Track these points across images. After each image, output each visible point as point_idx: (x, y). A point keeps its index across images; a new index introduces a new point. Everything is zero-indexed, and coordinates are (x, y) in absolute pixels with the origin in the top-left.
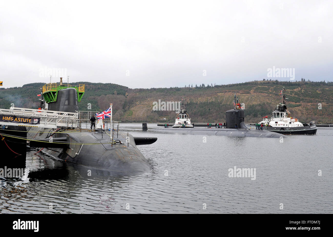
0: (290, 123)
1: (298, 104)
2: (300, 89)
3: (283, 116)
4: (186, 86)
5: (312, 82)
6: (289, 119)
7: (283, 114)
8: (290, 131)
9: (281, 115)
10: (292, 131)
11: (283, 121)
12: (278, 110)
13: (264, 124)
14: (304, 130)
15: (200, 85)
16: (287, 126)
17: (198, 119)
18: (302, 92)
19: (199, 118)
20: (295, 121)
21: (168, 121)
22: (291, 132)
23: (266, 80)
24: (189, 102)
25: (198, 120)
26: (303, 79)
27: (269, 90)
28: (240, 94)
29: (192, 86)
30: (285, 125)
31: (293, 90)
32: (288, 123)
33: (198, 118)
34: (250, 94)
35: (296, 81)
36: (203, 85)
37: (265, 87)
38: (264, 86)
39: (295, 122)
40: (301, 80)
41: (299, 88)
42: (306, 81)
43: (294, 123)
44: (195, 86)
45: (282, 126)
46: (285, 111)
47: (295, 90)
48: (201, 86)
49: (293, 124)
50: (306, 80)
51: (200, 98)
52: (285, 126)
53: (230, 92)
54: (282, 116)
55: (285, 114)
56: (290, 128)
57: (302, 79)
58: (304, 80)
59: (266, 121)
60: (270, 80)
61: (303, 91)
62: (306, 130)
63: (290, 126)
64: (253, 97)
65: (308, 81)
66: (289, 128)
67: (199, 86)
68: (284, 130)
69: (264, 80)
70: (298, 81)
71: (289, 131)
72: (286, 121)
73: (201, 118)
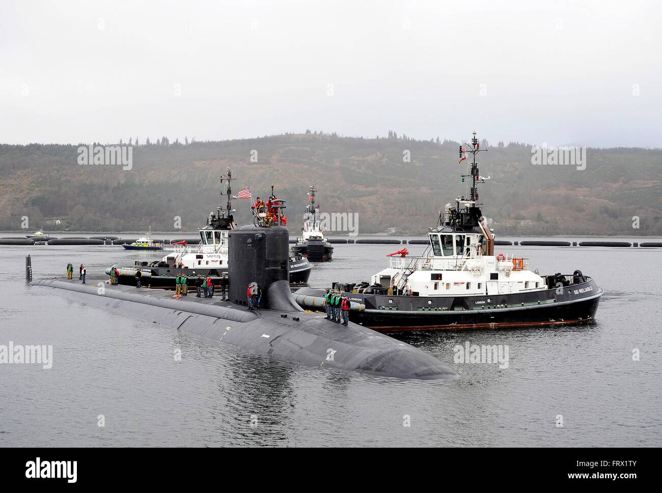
0: (494, 277)
1: (370, 189)
2: (379, 155)
3: (468, 250)
4: (121, 141)
5: (410, 139)
6: (488, 263)
7: (468, 239)
8: (492, 310)
9: (460, 244)
10: (501, 308)
11: (466, 270)
12: (448, 224)
13: (393, 280)
14: (550, 303)
15: (158, 141)
16: (482, 292)
17: (141, 222)
18: (382, 162)
19: (143, 219)
20: (514, 269)
21: (67, 227)
22: (493, 314)
23: (313, 132)
24: (122, 182)
25: (140, 226)
26: (393, 133)
27: (313, 157)
28: (246, 165)
29: (137, 142)
30: (471, 286)
31: (364, 159)
32: (485, 278)
33: (141, 220)
34: (270, 164)
35: (378, 137)
36: (165, 140)
37: (304, 148)
38: (301, 148)
39: (513, 273)
40: (387, 136)
41: (378, 153)
42: (398, 138)
43: (508, 275)
44: (146, 141)
45: (461, 291)
46: (476, 228)
47: (369, 158)
48: (161, 141)
49: (508, 279)
50: (400, 135)
51: (152, 172)
52: (473, 291)
53: (225, 158)
54: (462, 251)
55: (474, 239)
56: (492, 297)
57: (390, 133)
58: (395, 134)
59: (400, 271)
60: (321, 133)
61: (384, 160)
62: (556, 304)
63: (494, 289)
64: (275, 173)
65: (402, 138)
66: (487, 297)
67: (153, 141)
68: (467, 308)
69: (308, 132)
70: (380, 137)
71: (487, 311)
72: (478, 270)
73: (148, 221)
